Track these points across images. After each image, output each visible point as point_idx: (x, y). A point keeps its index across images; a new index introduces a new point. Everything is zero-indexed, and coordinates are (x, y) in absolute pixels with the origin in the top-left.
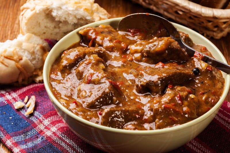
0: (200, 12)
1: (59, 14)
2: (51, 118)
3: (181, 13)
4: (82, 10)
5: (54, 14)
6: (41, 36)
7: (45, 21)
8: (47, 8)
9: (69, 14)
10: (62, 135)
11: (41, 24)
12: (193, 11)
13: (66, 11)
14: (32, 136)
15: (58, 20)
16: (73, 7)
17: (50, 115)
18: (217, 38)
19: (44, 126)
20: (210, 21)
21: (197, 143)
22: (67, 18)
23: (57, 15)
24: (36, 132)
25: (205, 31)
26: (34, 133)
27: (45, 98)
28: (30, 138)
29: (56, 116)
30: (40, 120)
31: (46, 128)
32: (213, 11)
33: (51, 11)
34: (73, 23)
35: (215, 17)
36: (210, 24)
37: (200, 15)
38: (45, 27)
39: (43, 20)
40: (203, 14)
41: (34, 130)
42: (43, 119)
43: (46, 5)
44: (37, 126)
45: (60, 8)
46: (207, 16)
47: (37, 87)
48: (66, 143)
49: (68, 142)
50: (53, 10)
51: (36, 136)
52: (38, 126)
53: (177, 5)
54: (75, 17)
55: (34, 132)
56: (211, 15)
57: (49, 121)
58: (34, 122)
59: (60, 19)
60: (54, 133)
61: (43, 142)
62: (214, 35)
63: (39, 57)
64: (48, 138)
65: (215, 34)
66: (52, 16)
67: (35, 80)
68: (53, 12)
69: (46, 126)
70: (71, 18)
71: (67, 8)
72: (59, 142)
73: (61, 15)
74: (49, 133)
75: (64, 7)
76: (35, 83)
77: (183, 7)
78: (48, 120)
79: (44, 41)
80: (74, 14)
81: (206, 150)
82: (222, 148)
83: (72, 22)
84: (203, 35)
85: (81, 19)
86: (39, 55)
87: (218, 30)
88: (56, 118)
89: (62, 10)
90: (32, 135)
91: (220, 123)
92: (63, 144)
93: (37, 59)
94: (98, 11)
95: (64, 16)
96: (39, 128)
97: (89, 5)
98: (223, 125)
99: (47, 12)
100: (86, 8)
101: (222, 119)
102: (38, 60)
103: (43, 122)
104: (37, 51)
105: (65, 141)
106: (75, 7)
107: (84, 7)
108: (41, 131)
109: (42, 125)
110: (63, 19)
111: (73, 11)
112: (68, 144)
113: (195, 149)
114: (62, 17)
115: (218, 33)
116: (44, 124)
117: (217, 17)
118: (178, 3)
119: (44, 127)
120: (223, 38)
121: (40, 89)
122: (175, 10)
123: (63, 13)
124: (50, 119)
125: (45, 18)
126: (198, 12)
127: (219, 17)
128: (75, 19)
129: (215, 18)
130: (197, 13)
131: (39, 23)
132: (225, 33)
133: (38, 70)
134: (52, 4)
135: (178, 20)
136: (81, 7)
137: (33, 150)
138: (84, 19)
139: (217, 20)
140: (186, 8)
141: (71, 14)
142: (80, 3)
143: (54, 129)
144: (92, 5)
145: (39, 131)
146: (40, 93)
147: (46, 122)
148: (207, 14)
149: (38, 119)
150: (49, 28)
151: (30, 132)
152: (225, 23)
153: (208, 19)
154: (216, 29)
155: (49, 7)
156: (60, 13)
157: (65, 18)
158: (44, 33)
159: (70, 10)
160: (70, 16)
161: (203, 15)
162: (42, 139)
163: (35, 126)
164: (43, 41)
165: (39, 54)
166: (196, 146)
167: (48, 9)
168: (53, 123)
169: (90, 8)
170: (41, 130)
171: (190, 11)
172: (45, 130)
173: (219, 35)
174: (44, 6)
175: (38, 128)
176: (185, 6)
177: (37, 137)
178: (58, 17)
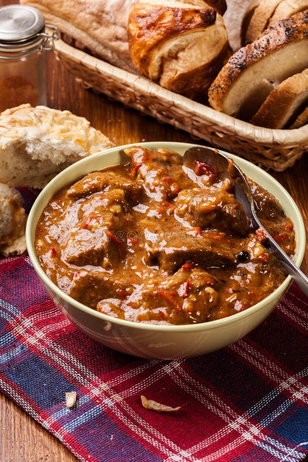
0: (252, 136)
1: (37, 150)
2: (35, 317)
3: (221, 136)
4: (72, 142)
5: (30, 150)
6: (9, 182)
7: (15, 159)
8: (18, 140)
9: (52, 150)
10: (53, 345)
11: (8, 164)
12: (240, 134)
13: (49, 145)
14: (6, 344)
15: (36, 158)
16: (59, 139)
17: (33, 312)
18: (279, 170)
19: (24, 328)
20: (267, 149)
21: (254, 351)
22: (50, 155)
23: (35, 151)
24: (12, 338)
25: (259, 161)
26: (9, 340)
27: (21, 282)
28: (4, 348)
29: (42, 313)
30: (18, 320)
31: (27, 332)
32: (273, 133)
33: (25, 145)
34: (60, 163)
35: (276, 142)
36: (268, 151)
37: (252, 140)
38: (16, 168)
39: (12, 159)
40: (257, 138)
41: (8, 335)
42: (23, 318)
43: (17, 137)
44: (13, 329)
45: (38, 140)
46: (263, 141)
47: (8, 264)
48: (59, 356)
49: (63, 354)
50: (28, 144)
51: (12, 343)
52: (15, 328)
53: (215, 124)
54: (62, 153)
55: (10, 338)
56: (271, 140)
57: (32, 320)
58: (7, 322)
59: (39, 157)
60: (40, 341)
61: (24, 353)
62: (274, 167)
63: (8, 217)
64: (32, 348)
65: (275, 164)
66: (26, 152)
67: (4, 253)
68: (28, 146)
69: (27, 329)
70: (56, 155)
71: (49, 140)
72: (50, 354)
73: (41, 152)
74: (32, 341)
75: (44, 139)
76: (4, 257)
77: (224, 128)
78: (30, 320)
79: (15, 191)
80: (61, 149)
81: (268, 362)
82: (292, 358)
83: (57, 160)
84: (257, 165)
85: (72, 156)
86: (7, 215)
87: (280, 158)
88: (42, 316)
89: (42, 144)
90: (6, 342)
91: (290, 318)
92: (56, 358)
93: (5, 221)
94: (97, 142)
95: (44, 154)
96: (16, 331)
97: (82, 132)
98: (294, 321)
99: (18, 146)
100: (79, 138)
101: (293, 312)
102: (7, 223)
103: (23, 322)
104: (6, 208)
105: (58, 354)
106: (62, 138)
107: (76, 138)
108: (20, 337)
109: (21, 327)
110: (43, 157)
111: (58, 144)
112: (63, 358)
113: (251, 360)
114: (41, 154)
115: (281, 163)
116: (24, 326)
117: (278, 142)
118: (217, 122)
119: (24, 330)
120: (288, 170)
121: (13, 266)
122: (210, 130)
123: (42, 148)
124: (32, 319)
125: (15, 155)
126: (248, 135)
127: (282, 143)
128: (62, 156)
129: (276, 144)
130: (248, 137)
131: (7, 163)
132: (291, 161)
133: (8, 238)
134: (26, 135)
135: (215, 142)
136: (70, 138)
137: (9, 367)
138: (76, 156)
139: (279, 147)
140: (230, 129)
141: (55, 149)
142: (68, 130)
143: (40, 334)
144: (87, 131)
145: (17, 337)
146: (13, 273)
147: (28, 323)
148: (264, 139)
149: (14, 317)
150: (22, 170)
151: (3, 338)
152: (291, 149)
153: (264, 145)
154: (277, 158)
155: (21, 140)
156: (38, 148)
157: (47, 156)
158: (14, 178)
159: (54, 144)
160: (54, 152)
161: (256, 140)
162: (22, 349)
163: (10, 328)
164: (12, 191)
165: (7, 213)
166: (252, 356)
167: (19, 142)
168: (39, 325)
169: (84, 139)
170: (20, 335)
171: (236, 134)
172: (26, 335)
173: (282, 167)
174: (12, 138)
175: (14, 332)
176: (228, 126)
177: (15, 346)
178: (35, 154)
